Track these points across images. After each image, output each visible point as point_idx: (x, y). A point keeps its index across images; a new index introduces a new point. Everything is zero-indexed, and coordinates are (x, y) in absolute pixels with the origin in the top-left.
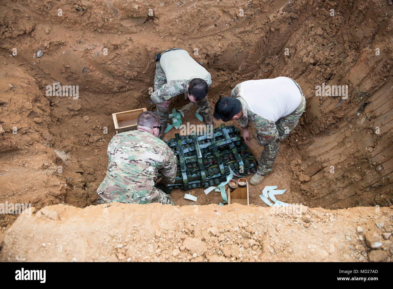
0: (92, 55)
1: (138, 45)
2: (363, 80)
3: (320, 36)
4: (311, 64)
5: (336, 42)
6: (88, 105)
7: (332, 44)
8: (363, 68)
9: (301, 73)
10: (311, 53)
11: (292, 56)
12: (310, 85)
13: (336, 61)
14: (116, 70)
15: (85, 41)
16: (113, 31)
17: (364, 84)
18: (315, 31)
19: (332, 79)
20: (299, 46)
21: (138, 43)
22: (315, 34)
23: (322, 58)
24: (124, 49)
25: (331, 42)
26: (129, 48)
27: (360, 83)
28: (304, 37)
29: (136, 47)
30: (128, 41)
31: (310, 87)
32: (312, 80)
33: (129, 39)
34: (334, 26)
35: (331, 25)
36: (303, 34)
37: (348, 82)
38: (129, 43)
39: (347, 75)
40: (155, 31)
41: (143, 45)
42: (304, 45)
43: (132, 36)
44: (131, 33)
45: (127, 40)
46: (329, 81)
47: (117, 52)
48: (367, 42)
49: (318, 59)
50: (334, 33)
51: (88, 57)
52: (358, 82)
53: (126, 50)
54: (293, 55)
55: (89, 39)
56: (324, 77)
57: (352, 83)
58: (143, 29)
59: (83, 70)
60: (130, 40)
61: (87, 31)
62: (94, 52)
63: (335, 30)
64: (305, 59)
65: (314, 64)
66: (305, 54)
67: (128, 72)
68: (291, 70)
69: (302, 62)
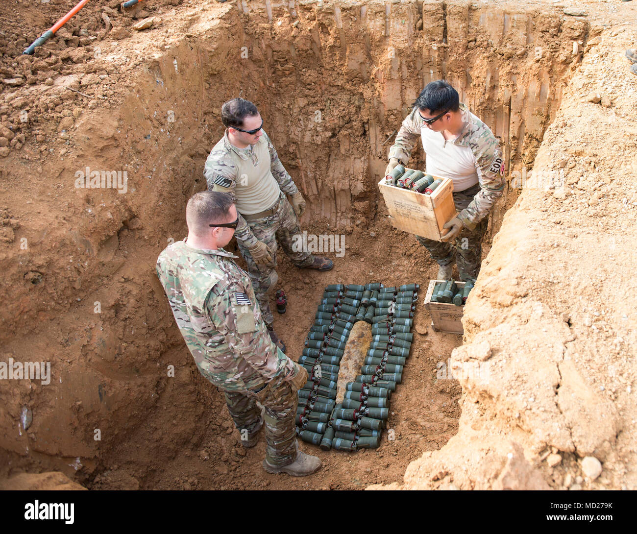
0: (97, 351)
1: (142, 279)
2: (402, 96)
3: (308, 105)
4: (331, 137)
5: (332, 97)
6: (139, 469)
7: (329, 101)
8: (391, 87)
9: (327, 159)
10: (318, 129)
11: (298, 153)
12: (352, 158)
13: (354, 111)
14: (138, 354)
15: (71, 335)
16: (94, 286)
17: (407, 98)
18: (297, 106)
19: (369, 129)
20: (294, 137)
21: (140, 276)
22: (299, 109)
23: (336, 121)
24: (128, 302)
25: (326, 101)
26: (134, 293)
27: (402, 100)
28: (289, 123)
29: (142, 283)
30: (125, 285)
31: (355, 158)
32: (349, 150)
33: (123, 280)
34: (313, 84)
35: (308, 87)
36: (286, 121)
37: (390, 113)
38: (129, 287)
39: (382, 107)
40: (142, 243)
41: (148, 273)
42: (299, 129)
43: (122, 273)
44: (119, 270)
45: (123, 284)
46: (367, 133)
47: (122, 316)
48: (368, 65)
49: (334, 126)
50: (320, 91)
51: (93, 361)
52: (400, 102)
53: (132, 301)
54: (297, 151)
55: (75, 326)
56: (358, 136)
57: (395, 110)
58: (126, 252)
59: (100, 395)
60: (127, 280)
61: (61, 316)
62: (95, 341)
63: (319, 87)
64: (318, 140)
65: (334, 135)
66: (313, 136)
67: (152, 343)
68: (312, 169)
69: (317, 145)
